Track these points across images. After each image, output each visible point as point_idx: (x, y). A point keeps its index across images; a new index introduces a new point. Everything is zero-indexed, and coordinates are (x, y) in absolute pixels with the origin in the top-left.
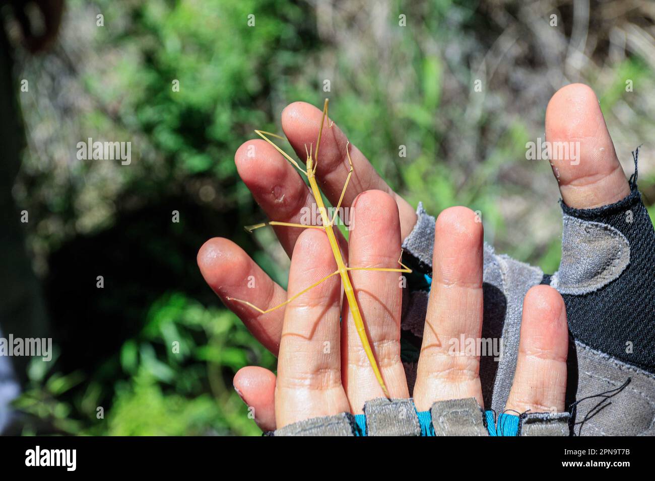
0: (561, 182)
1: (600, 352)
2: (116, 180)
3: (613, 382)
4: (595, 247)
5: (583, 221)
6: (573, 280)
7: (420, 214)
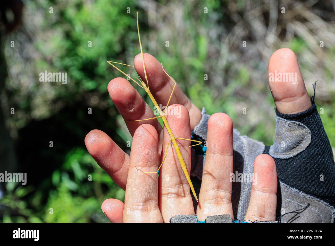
0: (276, 100)
1: (294, 189)
2: (51, 93)
3: (301, 204)
4: (293, 134)
5: (287, 120)
6: (281, 151)
7: (204, 114)
